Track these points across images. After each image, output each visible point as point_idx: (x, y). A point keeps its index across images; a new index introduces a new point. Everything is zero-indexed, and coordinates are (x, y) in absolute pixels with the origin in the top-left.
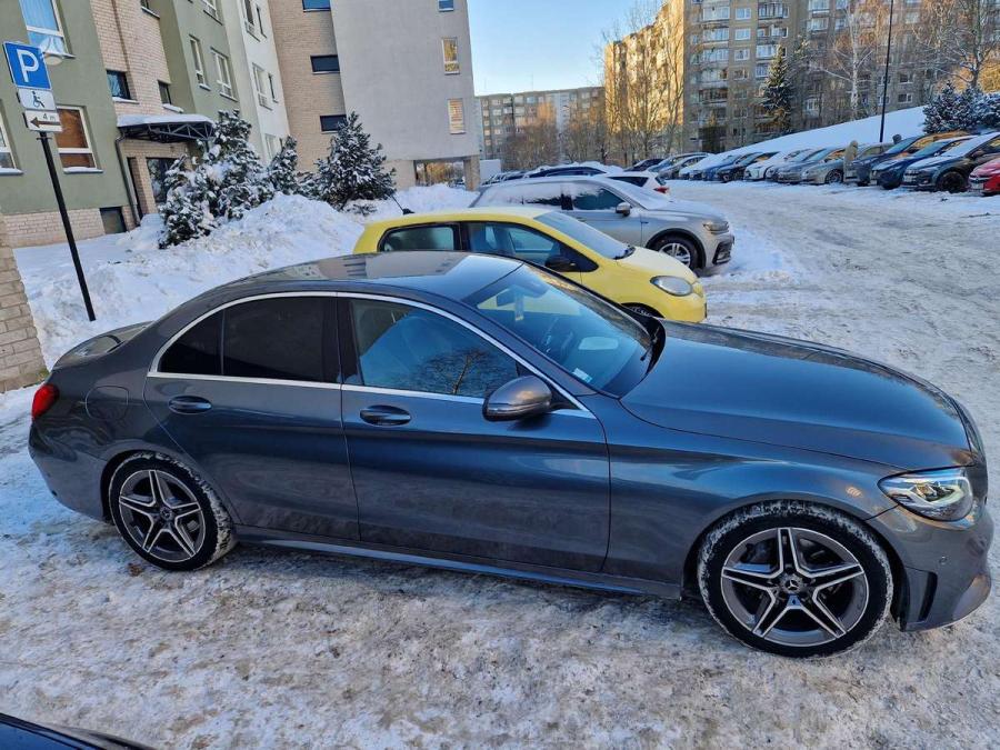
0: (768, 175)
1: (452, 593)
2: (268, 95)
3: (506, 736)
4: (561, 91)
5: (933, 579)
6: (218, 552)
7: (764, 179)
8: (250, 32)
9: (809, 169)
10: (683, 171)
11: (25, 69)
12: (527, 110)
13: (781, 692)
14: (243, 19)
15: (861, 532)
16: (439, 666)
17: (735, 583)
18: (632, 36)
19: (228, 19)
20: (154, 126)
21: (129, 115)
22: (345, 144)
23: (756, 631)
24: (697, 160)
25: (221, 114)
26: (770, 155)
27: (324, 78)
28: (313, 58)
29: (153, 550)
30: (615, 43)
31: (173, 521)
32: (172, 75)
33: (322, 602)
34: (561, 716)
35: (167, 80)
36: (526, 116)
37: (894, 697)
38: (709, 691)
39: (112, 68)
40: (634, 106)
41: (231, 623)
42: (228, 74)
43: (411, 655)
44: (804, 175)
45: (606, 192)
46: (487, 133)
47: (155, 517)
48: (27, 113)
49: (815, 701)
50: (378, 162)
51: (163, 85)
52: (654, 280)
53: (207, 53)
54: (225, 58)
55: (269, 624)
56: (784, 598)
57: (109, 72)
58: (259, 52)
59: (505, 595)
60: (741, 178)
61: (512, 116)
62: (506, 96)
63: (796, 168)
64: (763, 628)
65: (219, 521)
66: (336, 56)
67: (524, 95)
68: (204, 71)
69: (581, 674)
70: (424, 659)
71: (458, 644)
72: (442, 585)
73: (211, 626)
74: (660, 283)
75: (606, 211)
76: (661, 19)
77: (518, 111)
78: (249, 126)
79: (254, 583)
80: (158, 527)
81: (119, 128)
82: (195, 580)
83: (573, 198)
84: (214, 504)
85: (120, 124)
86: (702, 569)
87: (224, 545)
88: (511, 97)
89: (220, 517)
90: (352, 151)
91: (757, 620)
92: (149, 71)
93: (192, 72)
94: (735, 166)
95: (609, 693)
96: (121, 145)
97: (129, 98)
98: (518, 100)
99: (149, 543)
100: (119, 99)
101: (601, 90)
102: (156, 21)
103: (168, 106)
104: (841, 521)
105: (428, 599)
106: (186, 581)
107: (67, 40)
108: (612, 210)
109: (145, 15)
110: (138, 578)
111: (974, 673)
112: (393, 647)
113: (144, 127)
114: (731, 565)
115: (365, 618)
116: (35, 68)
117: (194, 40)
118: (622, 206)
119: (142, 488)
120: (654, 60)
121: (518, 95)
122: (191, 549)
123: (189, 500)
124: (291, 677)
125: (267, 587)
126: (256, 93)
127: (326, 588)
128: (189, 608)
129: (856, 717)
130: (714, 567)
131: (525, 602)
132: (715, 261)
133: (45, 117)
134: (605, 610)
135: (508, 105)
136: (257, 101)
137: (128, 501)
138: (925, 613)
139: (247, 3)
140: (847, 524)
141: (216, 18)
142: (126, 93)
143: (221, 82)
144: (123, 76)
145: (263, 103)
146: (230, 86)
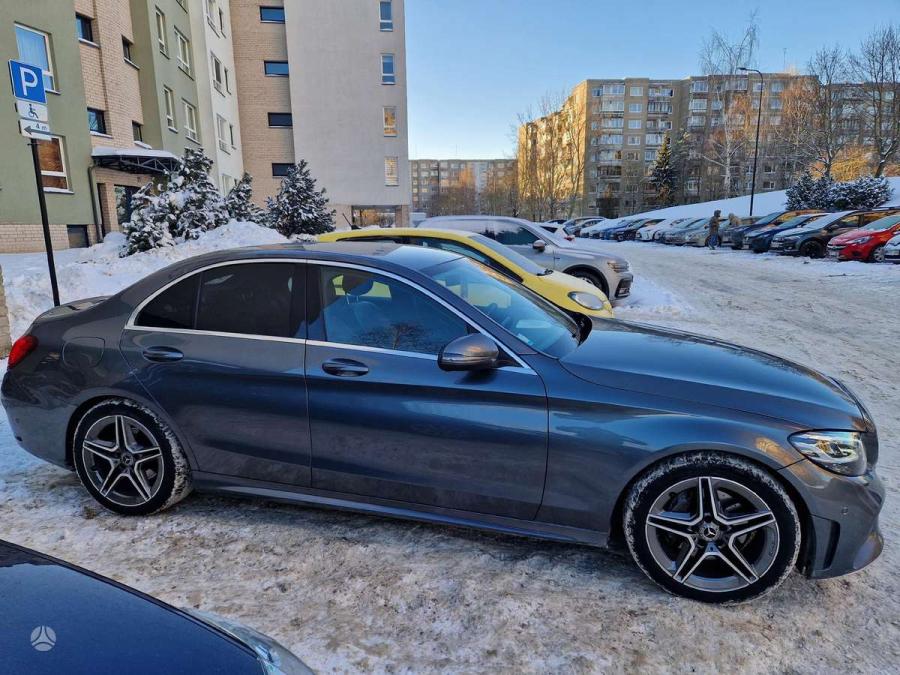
0: (657, 237)
1: (392, 541)
2: (228, 141)
3: (447, 660)
4: (481, 161)
5: (836, 528)
6: (173, 498)
7: (653, 240)
8: (217, 88)
9: (692, 233)
10: (584, 231)
11: (25, 84)
12: (451, 174)
13: (702, 631)
14: (212, 77)
15: (773, 482)
16: (382, 602)
17: (658, 530)
18: (542, 119)
19: (198, 76)
20: (125, 158)
21: (103, 147)
22: (294, 186)
23: (677, 578)
24: (596, 222)
25: (187, 151)
26: (658, 221)
27: (278, 132)
28: (270, 114)
29: (110, 495)
30: (528, 124)
31: (133, 467)
32: (145, 117)
33: (270, 544)
34: (500, 645)
35: (140, 121)
36: (450, 178)
37: (803, 639)
38: (634, 628)
39: (91, 106)
40: (542, 176)
41: (182, 560)
42: (195, 120)
43: (354, 591)
44: (687, 238)
45: (525, 230)
46: (415, 190)
47: (116, 462)
48: (22, 121)
49: (733, 639)
50: (322, 203)
51: (136, 125)
52: (571, 295)
53: (178, 102)
54: (193, 108)
55: (220, 562)
56: (702, 545)
57: (89, 109)
58: (224, 106)
59: (442, 544)
60: (633, 238)
61: (438, 179)
62: (432, 161)
63: (680, 233)
64: (683, 574)
65: (178, 466)
66: (290, 114)
67: (449, 162)
68: (174, 117)
69: (516, 610)
70: (368, 595)
71: (399, 583)
73: (163, 562)
74: (577, 298)
75: (524, 246)
76: (567, 106)
77: (442, 174)
78: (211, 162)
79: (206, 528)
80: (117, 472)
81: (93, 157)
82: (148, 523)
84: (175, 450)
85: (94, 154)
86: (629, 515)
87: (179, 491)
88: (438, 163)
89: (179, 462)
90: (299, 192)
91: (678, 567)
92: (125, 110)
93: (164, 117)
94: (628, 228)
95: (543, 627)
96: (93, 173)
97: (105, 133)
98: (443, 165)
99: (106, 488)
100: (97, 133)
101: (515, 162)
102: (136, 71)
103: (139, 142)
104: (755, 471)
105: (370, 546)
106: (139, 524)
108: (529, 246)
109: (128, 66)
110: (93, 521)
111: (872, 622)
112: (338, 585)
113: (116, 158)
114: (655, 512)
115: (311, 560)
116: (34, 85)
117: (168, 90)
118: (538, 243)
119: (107, 434)
120: (560, 140)
121: (443, 161)
122: (148, 493)
123: (151, 446)
124: (241, 607)
125: (218, 531)
126: (217, 140)
127: (273, 533)
128: (142, 547)
129: (770, 654)
130: (640, 514)
131: (461, 551)
132: (617, 294)
133: (37, 126)
134: (535, 560)
135: (434, 169)
136: (218, 145)
137: (92, 445)
138: (829, 561)
139: (217, 65)
140: (761, 474)
141: (188, 74)
142: (103, 128)
143: (188, 127)
144: (101, 114)
145: (223, 148)
146: (195, 131)
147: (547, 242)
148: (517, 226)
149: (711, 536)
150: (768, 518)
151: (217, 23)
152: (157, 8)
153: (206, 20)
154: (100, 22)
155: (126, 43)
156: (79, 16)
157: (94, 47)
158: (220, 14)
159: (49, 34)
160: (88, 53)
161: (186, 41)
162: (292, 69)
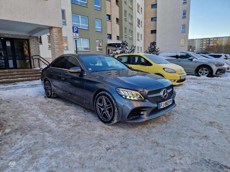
2: (140, 38)
4: (226, 37)
8: (138, 26)
11: (75, 30)
12: (214, 42)
14: (137, 24)
19: (134, 24)
20: (113, 44)
21: (110, 42)
22: (151, 48)
27: (153, 35)
28: (151, 31)
29: (47, 94)
32: (120, 35)
33: (58, 104)
36: (213, 43)
42: (132, 35)
45: (187, 55)
46: (201, 47)
48: (74, 37)
50: (157, 51)
51: (118, 37)
52: (164, 69)
53: (128, 31)
54: (132, 32)
56: (104, 111)
57: (108, 34)
58: (140, 30)
61: (209, 43)
62: (207, 38)
66: (156, 30)
67: (214, 38)
68: (127, 34)
77: (211, 42)
78: (127, 43)
80: (48, 90)
81: (107, 44)
85: (108, 43)
88: (210, 39)
90: (152, 49)
92: (115, 34)
93: (124, 34)
96: (107, 47)
97: (111, 39)
98: (211, 39)
102: (119, 25)
103: (118, 40)
107: (102, 29)
108: (188, 59)
109: (117, 24)
114: (97, 103)
122: (50, 94)
126: (137, 38)
132: (216, 73)
135: (208, 41)
138: (122, 117)
139: (139, 21)
141: (131, 24)
142: (110, 38)
143: (130, 36)
144: (110, 35)
145: (138, 40)
146: (132, 37)
147: (194, 58)
148: (185, 54)
150: (111, 106)
151: (140, 11)
152: (125, 10)
153: (137, 11)
154: (112, 16)
155: (117, 19)
156: (107, 15)
157: (110, 21)
158: (141, 8)
159: (101, 20)
160: (109, 23)
161: (132, 17)
162: (158, 19)
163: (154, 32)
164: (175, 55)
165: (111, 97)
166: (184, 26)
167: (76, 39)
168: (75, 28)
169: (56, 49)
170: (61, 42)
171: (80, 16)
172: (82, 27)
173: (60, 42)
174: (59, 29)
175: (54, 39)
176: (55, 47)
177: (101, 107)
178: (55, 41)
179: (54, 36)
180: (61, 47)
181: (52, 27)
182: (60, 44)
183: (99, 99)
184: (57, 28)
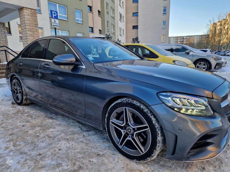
1: (61, 120)
2: (122, 33)
4: (197, 36)
5: (176, 137)
6: (24, 101)
8: (120, 21)
10: (227, 54)
11: (53, 15)
14: (119, 18)
18: (219, 22)
19: (116, 18)
21: (92, 35)
23: (119, 146)
27: (135, 30)
28: (133, 26)
29: (16, 99)
30: (214, 24)
32: (102, 28)
34: (45, 153)
36: (187, 41)
39: (90, 27)
40: (217, 39)
42: (114, 29)
43: (36, 130)
45: (184, 48)
47: (16, 91)
48: (52, 23)
51: (100, 30)
52: (174, 61)
53: (110, 25)
54: (114, 26)
56: (127, 135)
57: (89, 27)
58: (122, 25)
59: (71, 123)
61: (183, 41)
62: (181, 37)
64: (121, 145)
65: (24, 93)
66: (138, 26)
67: (187, 36)
68: (109, 28)
69: (63, 144)
71: (47, 130)
72: (60, 118)
73: (10, 115)
74: (176, 62)
75: (183, 52)
76: (228, 17)
77: (184, 40)
78: (112, 37)
80: (16, 94)
83: (174, 49)
87: (26, 100)
88: (183, 37)
91: (120, 141)
92: (97, 27)
93: (106, 28)
95: (65, 151)
97: (93, 32)
98: (184, 38)
100: (91, 32)
101: (208, 35)
102: (101, 18)
103: (100, 34)
104: (142, 106)
105: (54, 120)
107: (82, 21)
108: (184, 53)
109: (99, 17)
112: (34, 128)
114: (112, 119)
116: (56, 15)
118: (187, 51)
119: (14, 84)
120: (224, 28)
121: (185, 36)
122: (20, 100)
124: (7, 128)
125: (29, 111)
126: (119, 33)
130: (108, 119)
131: (74, 126)
132: (215, 68)
133: (56, 25)
135: (182, 39)
136: (119, 35)
137: (13, 87)
138: (174, 153)
139: (121, 15)
140: (144, 108)
141: (113, 18)
142: (92, 31)
143: (112, 30)
144: (92, 28)
145: (121, 35)
146: (114, 32)
147: (191, 51)
148: (181, 47)
149: (129, 132)
150: (146, 127)
151: (122, 5)
152: (107, 3)
153: (119, 4)
154: (93, 7)
155: (99, 12)
156: (88, 6)
157: (91, 13)
158: (123, 3)
159: (82, 11)
160: (90, 14)
161: (114, 10)
162: (139, 14)
163: (135, 27)
164: (170, 48)
165: (146, 110)
166: (164, 22)
167: (55, 27)
168: (53, 12)
169: (28, 37)
170: (36, 28)
171: (57, 5)
172: (60, 18)
173: (34, 28)
174: (33, 11)
175: (27, 24)
176: (28, 35)
177: (121, 127)
178: (27, 27)
179: (26, 19)
180: (37, 35)
181: (23, 8)
182: (35, 30)
183: (117, 113)
184: (30, 10)
